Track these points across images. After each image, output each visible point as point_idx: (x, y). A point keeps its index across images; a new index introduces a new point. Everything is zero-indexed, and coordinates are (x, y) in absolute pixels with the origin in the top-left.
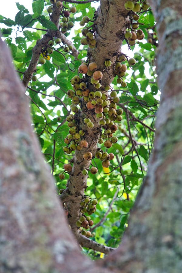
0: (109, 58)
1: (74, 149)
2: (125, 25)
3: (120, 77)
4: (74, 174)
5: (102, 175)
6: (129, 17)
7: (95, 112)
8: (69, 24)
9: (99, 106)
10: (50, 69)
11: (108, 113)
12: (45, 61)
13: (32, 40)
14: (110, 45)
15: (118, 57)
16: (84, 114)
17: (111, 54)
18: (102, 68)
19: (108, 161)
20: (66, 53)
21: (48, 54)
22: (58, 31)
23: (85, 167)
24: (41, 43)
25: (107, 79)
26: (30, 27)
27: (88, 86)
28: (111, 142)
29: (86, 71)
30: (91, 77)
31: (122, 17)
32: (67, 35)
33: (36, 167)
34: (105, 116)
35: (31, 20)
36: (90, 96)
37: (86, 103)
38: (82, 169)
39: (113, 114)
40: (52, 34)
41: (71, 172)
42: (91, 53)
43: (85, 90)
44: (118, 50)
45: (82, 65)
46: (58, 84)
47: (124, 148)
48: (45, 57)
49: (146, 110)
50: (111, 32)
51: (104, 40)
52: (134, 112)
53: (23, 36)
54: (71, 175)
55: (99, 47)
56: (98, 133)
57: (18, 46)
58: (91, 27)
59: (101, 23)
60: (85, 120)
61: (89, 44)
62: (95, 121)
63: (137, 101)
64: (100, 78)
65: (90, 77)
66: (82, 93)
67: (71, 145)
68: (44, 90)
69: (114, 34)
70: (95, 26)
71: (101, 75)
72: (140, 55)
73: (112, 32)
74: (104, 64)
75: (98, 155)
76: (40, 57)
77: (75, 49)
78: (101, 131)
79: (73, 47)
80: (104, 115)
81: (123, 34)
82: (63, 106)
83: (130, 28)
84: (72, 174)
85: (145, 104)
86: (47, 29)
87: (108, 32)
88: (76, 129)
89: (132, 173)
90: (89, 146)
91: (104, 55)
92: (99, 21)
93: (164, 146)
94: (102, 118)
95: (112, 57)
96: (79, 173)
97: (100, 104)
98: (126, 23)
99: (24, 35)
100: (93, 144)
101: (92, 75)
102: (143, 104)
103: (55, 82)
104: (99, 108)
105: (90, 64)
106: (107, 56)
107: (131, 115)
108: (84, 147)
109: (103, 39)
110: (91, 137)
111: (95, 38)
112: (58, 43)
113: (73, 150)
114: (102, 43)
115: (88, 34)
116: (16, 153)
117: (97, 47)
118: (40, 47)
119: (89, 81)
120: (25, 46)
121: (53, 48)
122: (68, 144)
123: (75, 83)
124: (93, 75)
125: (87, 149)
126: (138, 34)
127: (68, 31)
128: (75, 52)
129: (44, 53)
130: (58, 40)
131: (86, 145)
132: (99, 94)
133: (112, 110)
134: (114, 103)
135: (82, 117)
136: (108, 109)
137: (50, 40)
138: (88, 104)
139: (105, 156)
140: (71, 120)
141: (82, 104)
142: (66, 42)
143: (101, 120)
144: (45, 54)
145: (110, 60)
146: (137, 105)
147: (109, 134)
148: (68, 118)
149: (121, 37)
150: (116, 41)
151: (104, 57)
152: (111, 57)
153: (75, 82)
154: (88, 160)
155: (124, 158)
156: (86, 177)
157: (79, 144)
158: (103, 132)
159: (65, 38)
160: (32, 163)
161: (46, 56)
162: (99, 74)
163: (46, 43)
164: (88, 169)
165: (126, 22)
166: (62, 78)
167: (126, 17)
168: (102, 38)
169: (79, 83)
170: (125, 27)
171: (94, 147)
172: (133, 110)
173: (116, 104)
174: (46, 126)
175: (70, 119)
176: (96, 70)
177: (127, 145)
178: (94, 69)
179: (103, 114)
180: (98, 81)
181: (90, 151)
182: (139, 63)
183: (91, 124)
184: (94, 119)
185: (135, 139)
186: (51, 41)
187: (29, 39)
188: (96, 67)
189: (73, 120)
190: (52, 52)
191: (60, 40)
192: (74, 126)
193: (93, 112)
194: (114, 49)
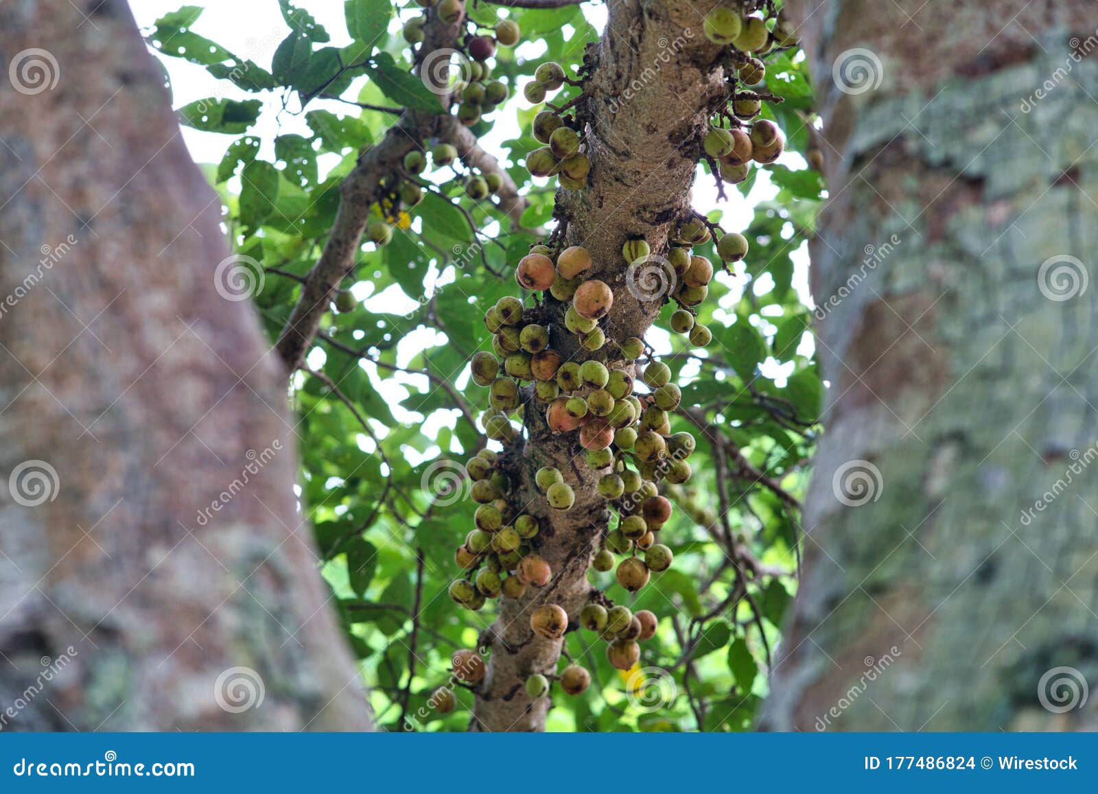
0: (639, 232)
1: (493, 591)
2: (704, 101)
3: (684, 308)
4: (494, 694)
5: (612, 695)
6: (720, 71)
7: (582, 443)
8: (488, 87)
9: (596, 419)
10: (412, 265)
11: (632, 451)
12: (389, 232)
13: (341, 147)
14: (646, 179)
15: (678, 225)
16: (538, 452)
17: (648, 216)
18: (611, 267)
19: (632, 643)
20: (474, 201)
21: (403, 206)
22: (443, 116)
23: (540, 664)
24: (375, 161)
25: (632, 312)
26: (333, 98)
27: (553, 339)
28: (646, 566)
29: (545, 279)
30: (566, 305)
31: (695, 71)
32: (480, 130)
33: (308, 681)
34: (621, 462)
35: (336, 70)
36: (560, 381)
37: (547, 406)
38: (525, 673)
39: (654, 454)
40: (418, 125)
41: (481, 682)
42: (567, 207)
43: (541, 356)
44: (674, 199)
45: (530, 255)
46: (441, 322)
47: (706, 586)
48: (391, 219)
49: (795, 437)
50: (651, 129)
51: (623, 157)
52: (746, 444)
53: (307, 133)
54: (480, 700)
55: (600, 186)
56: (591, 527)
57: (285, 172)
58: (571, 104)
59: (610, 90)
60: (540, 474)
61: (560, 173)
62: (581, 479)
63: (756, 401)
64: (603, 308)
65: (564, 305)
66: (530, 366)
67: (483, 574)
68: (387, 347)
69: (663, 134)
70: (586, 103)
71: (606, 299)
72: (777, 215)
73: (655, 130)
74: (619, 252)
75: (592, 617)
76: (371, 216)
77: (512, 185)
78: (603, 521)
79: (504, 180)
80: (619, 457)
81: (698, 137)
82: (458, 413)
83: (727, 114)
84: (485, 690)
85: (790, 415)
86: (400, 107)
87: (637, 129)
88: (505, 511)
89: (733, 690)
90: (556, 580)
91: (621, 218)
92: (602, 85)
93: (832, 603)
94: (609, 470)
95: (652, 228)
96: (514, 690)
97: (602, 415)
98: (710, 92)
99: (308, 128)
100: (573, 571)
101: (571, 298)
102: (781, 415)
103: (431, 317)
104: (595, 427)
105: (564, 255)
106: (633, 220)
107: (734, 455)
108: (533, 584)
109: (618, 155)
110: (564, 544)
111: (586, 152)
112: (441, 161)
113: (488, 594)
114: (611, 169)
115: (557, 134)
116: (229, 619)
117: (591, 185)
118: (372, 176)
119: (559, 319)
120: (311, 171)
121: (421, 183)
122: (472, 571)
123: (503, 326)
124: (575, 299)
125: (548, 593)
126: (758, 139)
127: (486, 118)
128: (510, 201)
129: (386, 201)
130: (444, 152)
131: (543, 579)
132: (599, 373)
133: (651, 438)
134: (659, 411)
135: (528, 461)
136: (634, 434)
137: (412, 150)
138: (552, 411)
139: (621, 621)
140: (486, 474)
141: (532, 408)
142: (475, 160)
143: (606, 476)
144: (391, 205)
145: (642, 237)
146: (755, 416)
147: (637, 534)
148: (475, 463)
149: (688, 148)
150: (671, 165)
151: (620, 227)
152: (648, 226)
153: (504, 322)
154: (548, 637)
155: (700, 629)
156: (544, 707)
157: (513, 572)
158: (614, 524)
159: (471, 144)
160: (290, 666)
161: (394, 212)
162: (600, 291)
163: (394, 162)
164: (549, 672)
165: (712, 87)
166: (458, 301)
167: (711, 72)
168: (614, 150)
169: (519, 326)
170: (705, 110)
171: (576, 586)
172: (742, 434)
173: (666, 414)
174: (386, 492)
175: (480, 469)
176: (588, 275)
177: (717, 575)
178: (580, 273)
179: (614, 452)
180: (596, 322)
181: (560, 599)
182: (772, 247)
183: (563, 494)
184: (577, 472)
185: (750, 550)
186: (415, 154)
187: (329, 146)
188: (588, 265)
189: (495, 474)
190: (417, 199)
191: (452, 151)
192: (495, 498)
193: (571, 442)
194: (659, 197)
